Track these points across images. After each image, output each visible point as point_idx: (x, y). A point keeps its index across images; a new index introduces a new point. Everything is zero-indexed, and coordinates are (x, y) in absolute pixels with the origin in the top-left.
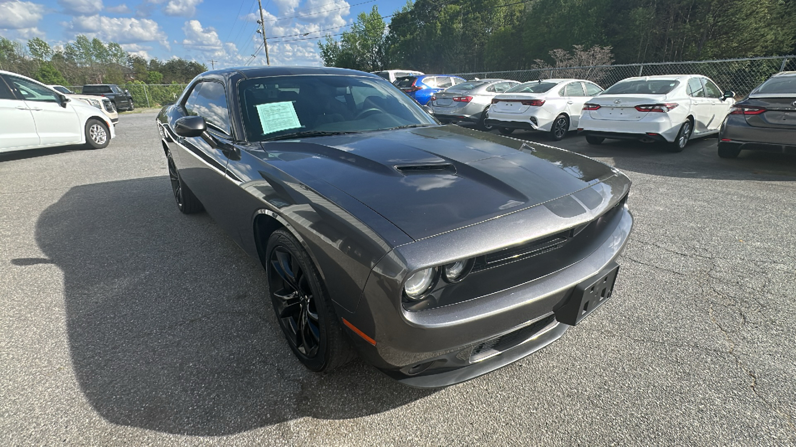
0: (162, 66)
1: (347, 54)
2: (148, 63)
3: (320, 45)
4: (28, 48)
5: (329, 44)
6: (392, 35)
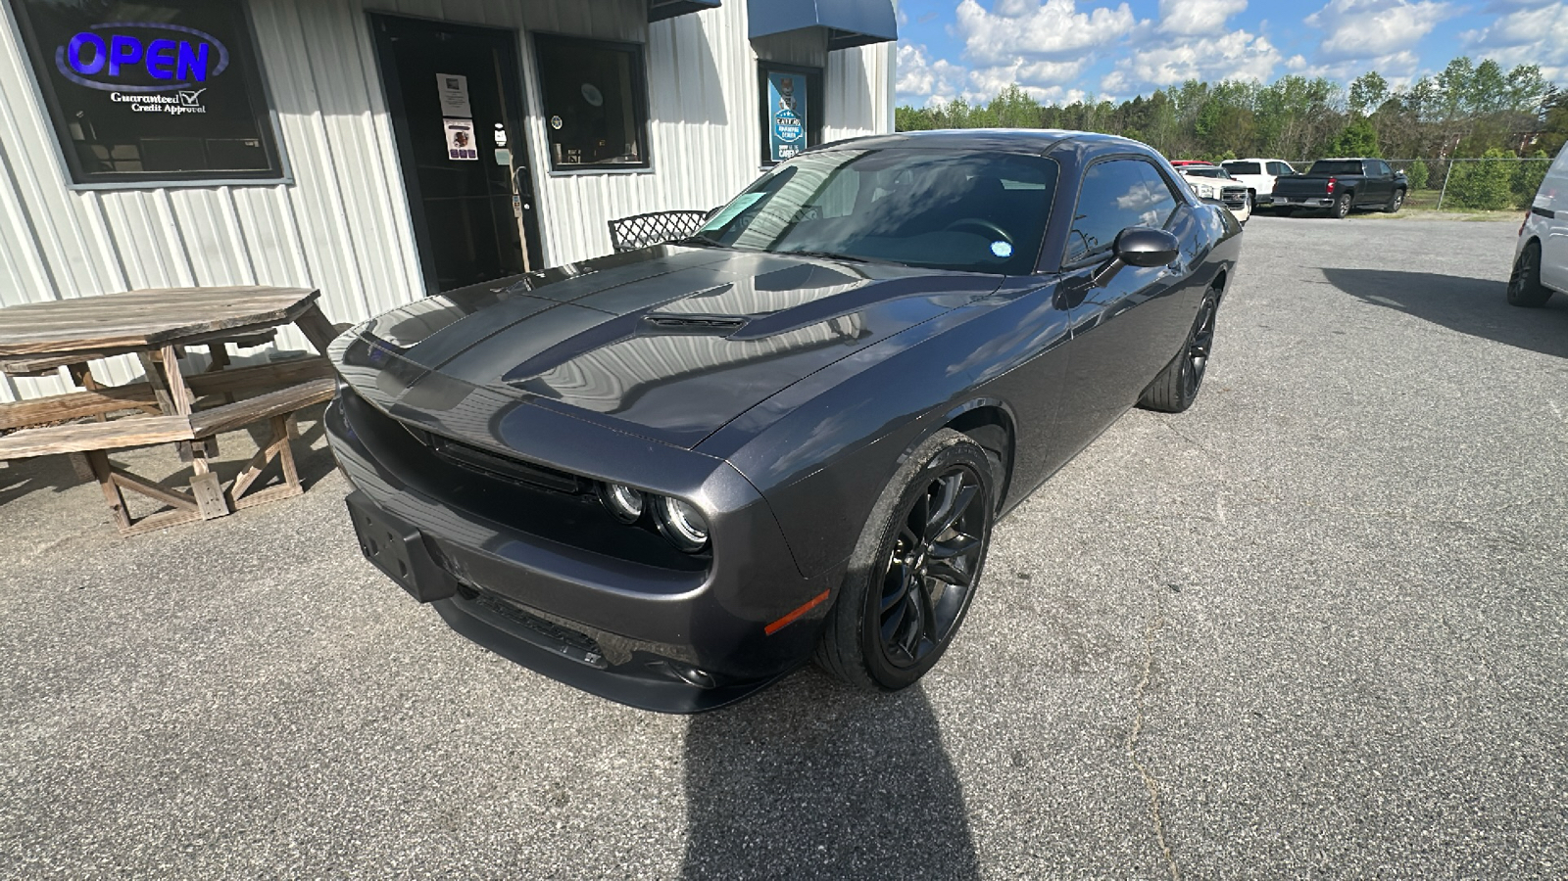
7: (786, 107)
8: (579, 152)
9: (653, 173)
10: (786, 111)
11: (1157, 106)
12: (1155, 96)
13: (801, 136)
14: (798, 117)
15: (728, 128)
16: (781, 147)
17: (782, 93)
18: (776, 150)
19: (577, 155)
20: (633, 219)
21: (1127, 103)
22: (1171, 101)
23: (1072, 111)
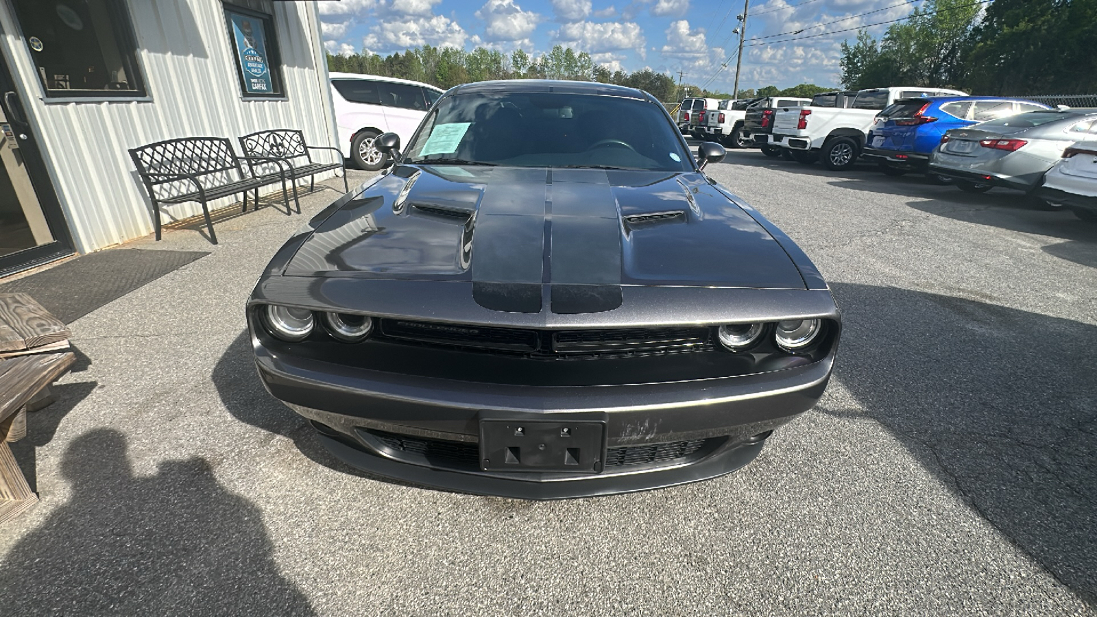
0: (626, 79)
1: (887, 60)
2: (612, 76)
3: (846, 46)
4: (512, 61)
5: (861, 45)
6: (987, 24)
7: (250, 46)
8: (67, 78)
9: (152, 101)
10: (250, 49)
11: (409, 60)
12: (407, 54)
13: (265, 72)
14: (260, 56)
15: (209, 61)
16: (253, 80)
17: (245, 34)
18: (250, 83)
19: (66, 81)
20: (153, 146)
21: (390, 57)
22: (417, 58)
23: (354, 59)
